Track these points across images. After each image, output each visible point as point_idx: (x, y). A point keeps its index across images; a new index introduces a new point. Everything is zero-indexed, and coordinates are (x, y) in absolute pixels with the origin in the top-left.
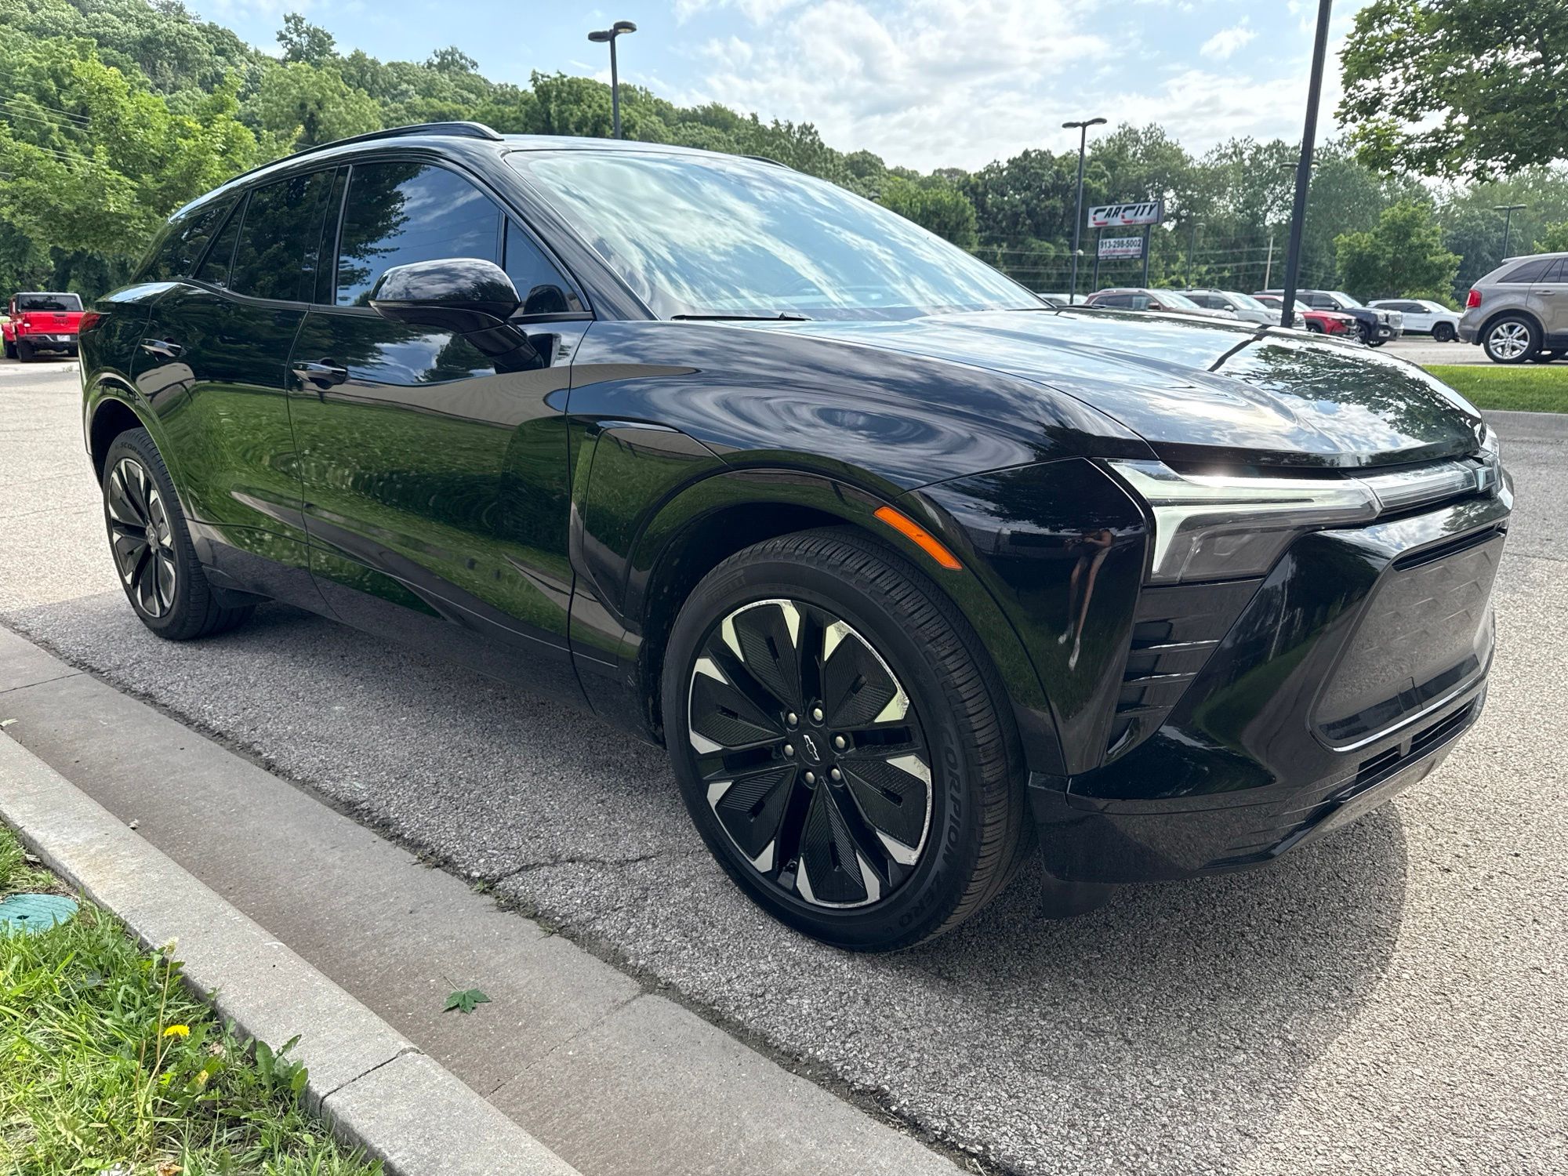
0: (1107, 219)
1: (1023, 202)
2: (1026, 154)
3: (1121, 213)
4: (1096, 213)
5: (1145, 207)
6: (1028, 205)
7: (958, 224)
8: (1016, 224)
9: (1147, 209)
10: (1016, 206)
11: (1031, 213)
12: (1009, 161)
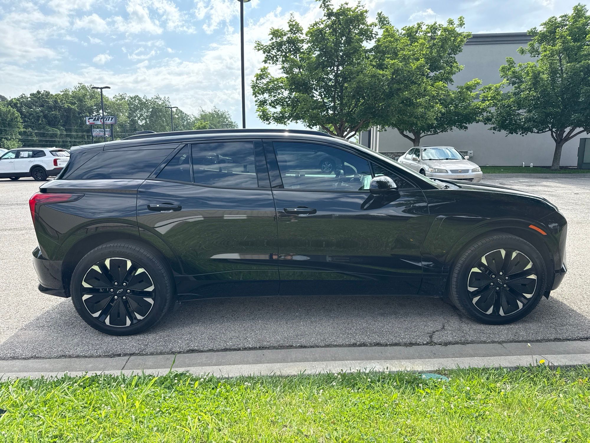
0: (94, 122)
1: (41, 112)
2: (39, 92)
3: (100, 120)
4: (89, 119)
5: (109, 118)
6: (43, 113)
7: (12, 119)
8: (38, 120)
9: (110, 119)
10: (38, 113)
11: (45, 116)
12: (31, 95)
